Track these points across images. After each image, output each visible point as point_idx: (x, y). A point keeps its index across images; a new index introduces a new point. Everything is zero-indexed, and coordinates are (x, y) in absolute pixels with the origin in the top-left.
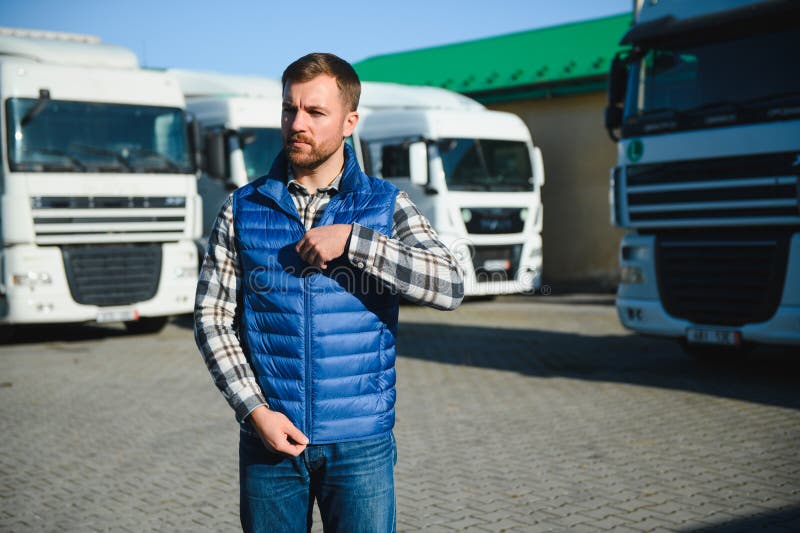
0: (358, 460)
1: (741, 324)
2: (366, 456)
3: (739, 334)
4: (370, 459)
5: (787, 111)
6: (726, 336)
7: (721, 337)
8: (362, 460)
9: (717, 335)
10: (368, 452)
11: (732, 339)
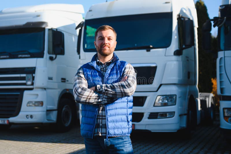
0: (122, 145)
1: (9, 118)
2: (124, 144)
3: (8, 120)
4: (125, 145)
5: (23, 56)
6: (4, 121)
7: (3, 122)
8: (123, 145)
9: (2, 121)
10: (125, 143)
11: (6, 122)
